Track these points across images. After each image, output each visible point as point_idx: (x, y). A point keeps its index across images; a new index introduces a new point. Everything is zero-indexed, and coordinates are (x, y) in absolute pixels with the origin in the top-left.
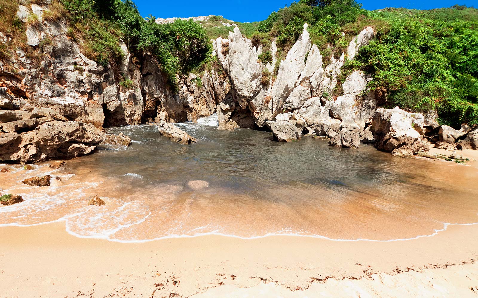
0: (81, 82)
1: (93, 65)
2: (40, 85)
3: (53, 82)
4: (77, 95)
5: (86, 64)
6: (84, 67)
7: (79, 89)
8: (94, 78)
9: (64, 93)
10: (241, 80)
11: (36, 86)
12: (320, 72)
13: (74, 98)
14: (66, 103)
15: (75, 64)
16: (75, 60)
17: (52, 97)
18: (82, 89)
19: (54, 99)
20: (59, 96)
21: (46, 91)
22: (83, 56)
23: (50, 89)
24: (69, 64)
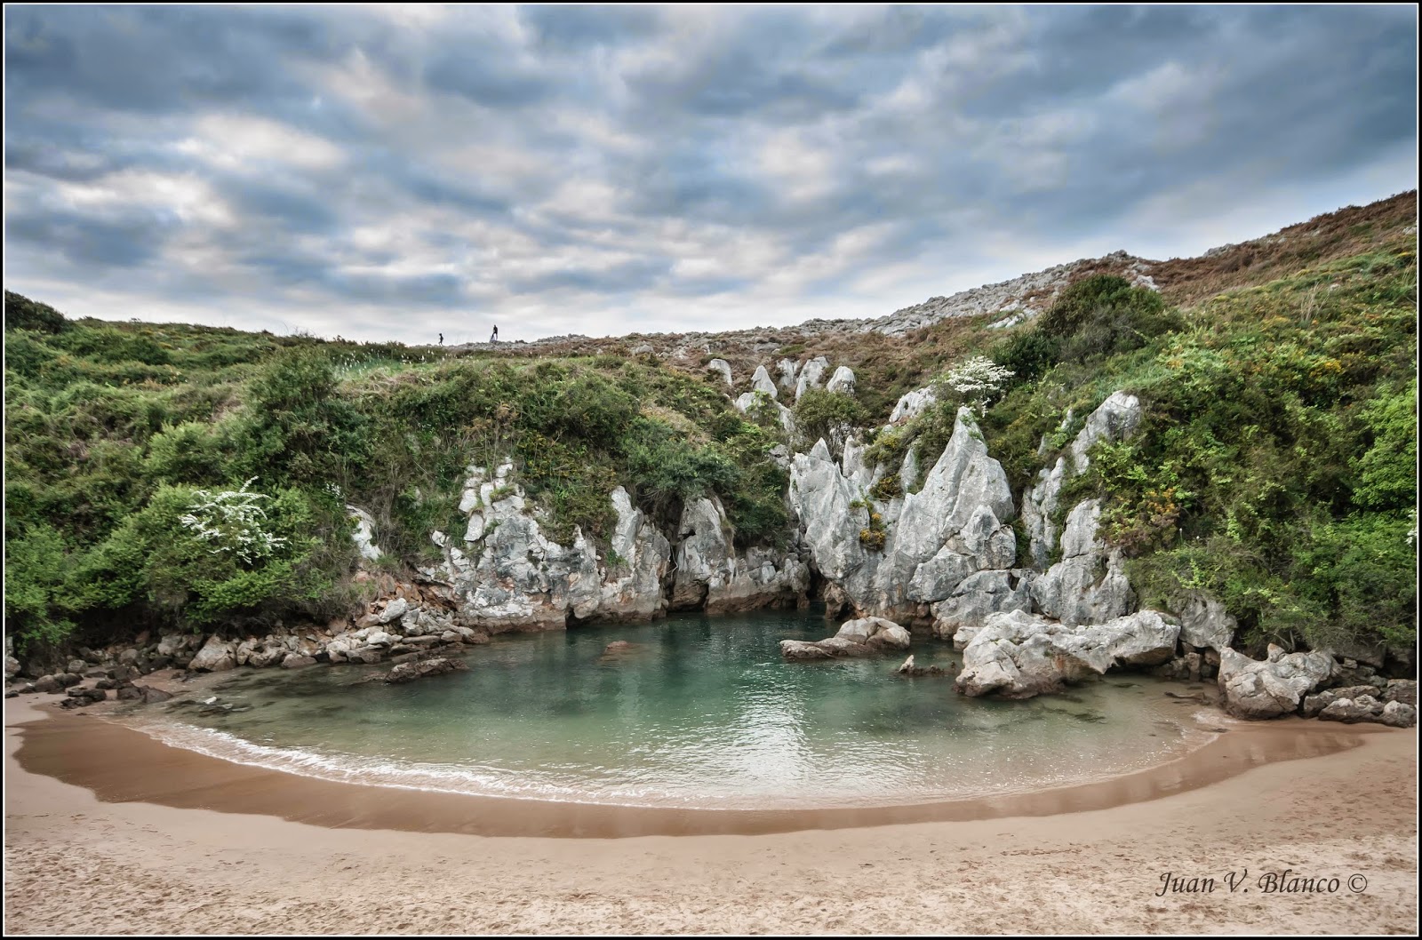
0: (533, 579)
1: (555, 550)
2: (475, 591)
3: (493, 585)
4: (526, 599)
5: (544, 551)
6: (541, 556)
7: (531, 588)
8: (553, 571)
9: (508, 598)
10: (819, 543)
11: (469, 593)
12: (981, 515)
13: (521, 603)
14: (504, 613)
15: (531, 552)
16: (530, 548)
17: (489, 605)
18: (535, 589)
19: (490, 610)
20: (499, 603)
21: (481, 599)
22: (541, 538)
23: (486, 596)
24: (520, 554)
